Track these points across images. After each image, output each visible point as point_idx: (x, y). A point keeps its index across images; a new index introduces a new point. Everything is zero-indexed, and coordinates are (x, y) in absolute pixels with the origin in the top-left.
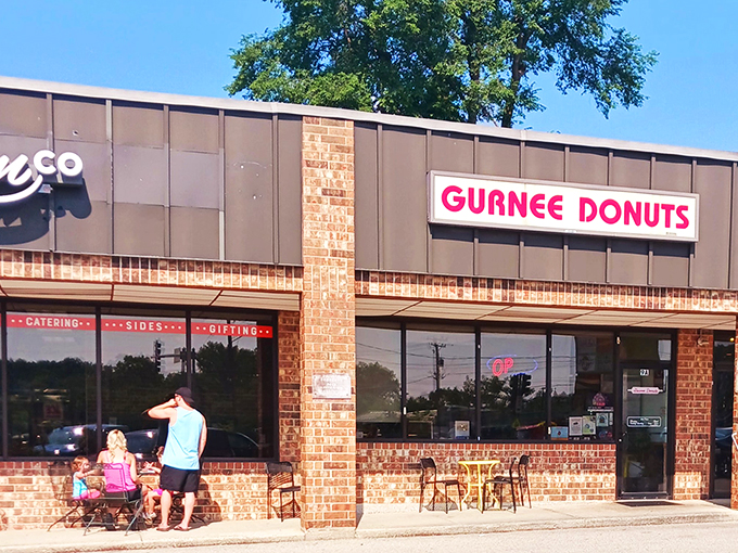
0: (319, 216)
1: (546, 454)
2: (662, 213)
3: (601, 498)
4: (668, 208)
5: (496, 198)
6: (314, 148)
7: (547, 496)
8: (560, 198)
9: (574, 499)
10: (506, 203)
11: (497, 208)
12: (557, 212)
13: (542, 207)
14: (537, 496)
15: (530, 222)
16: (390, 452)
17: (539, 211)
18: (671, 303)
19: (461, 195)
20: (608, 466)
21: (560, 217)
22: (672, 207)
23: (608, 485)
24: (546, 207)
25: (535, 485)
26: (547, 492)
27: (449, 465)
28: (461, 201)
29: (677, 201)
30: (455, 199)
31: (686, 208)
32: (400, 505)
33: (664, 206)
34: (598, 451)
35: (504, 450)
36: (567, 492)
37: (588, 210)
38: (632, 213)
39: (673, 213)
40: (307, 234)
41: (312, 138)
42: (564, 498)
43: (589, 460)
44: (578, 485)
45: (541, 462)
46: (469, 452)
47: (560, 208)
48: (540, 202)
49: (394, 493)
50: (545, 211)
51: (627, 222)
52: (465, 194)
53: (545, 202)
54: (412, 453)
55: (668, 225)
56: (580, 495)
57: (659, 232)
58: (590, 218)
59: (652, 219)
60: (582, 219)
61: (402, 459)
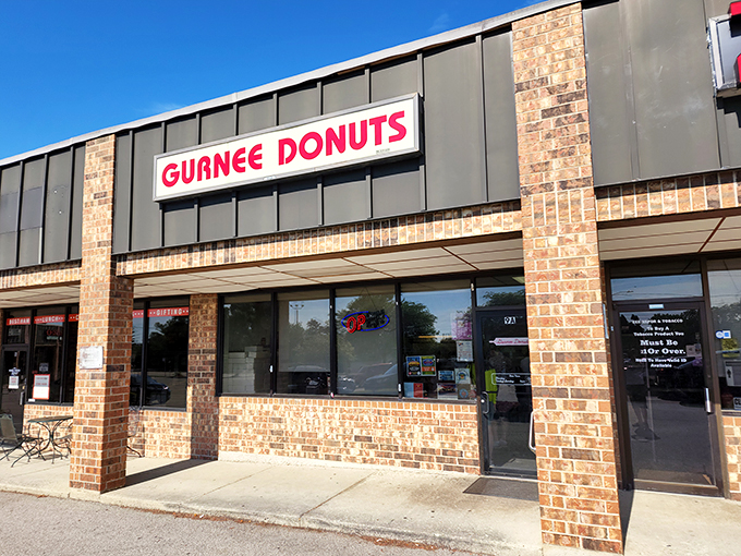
0: (91, 216)
1: (395, 413)
2: (371, 129)
3: (462, 470)
4: (377, 122)
5: (204, 164)
6: (91, 164)
7: (398, 461)
8: (259, 147)
9: (429, 467)
10: (212, 166)
11: (204, 174)
12: (257, 162)
13: (243, 160)
14: (388, 460)
15: (234, 179)
16: (259, 406)
17: (241, 165)
18: (405, 234)
19: (177, 170)
20: (468, 431)
21: (259, 166)
22: (383, 119)
23: (469, 455)
24: (247, 160)
25: (385, 447)
26: (398, 456)
27: (305, 420)
28: (176, 175)
29: (388, 110)
30: (172, 175)
31: (401, 114)
32: (265, 455)
33: (372, 121)
34: (454, 413)
35: (352, 407)
36: (420, 458)
37: (288, 150)
38: (335, 140)
39: (385, 126)
40: (84, 233)
41: (90, 157)
42: (417, 466)
43: (444, 422)
44: (433, 451)
45: (391, 422)
46: (322, 408)
47: (260, 157)
48: (241, 157)
49: (261, 445)
50: (246, 164)
51: (329, 152)
52: (179, 169)
53: (246, 155)
54: (276, 408)
55: (378, 141)
56: (435, 464)
57: (370, 152)
58: (289, 159)
59: (358, 140)
60: (281, 162)
61: (267, 413)
